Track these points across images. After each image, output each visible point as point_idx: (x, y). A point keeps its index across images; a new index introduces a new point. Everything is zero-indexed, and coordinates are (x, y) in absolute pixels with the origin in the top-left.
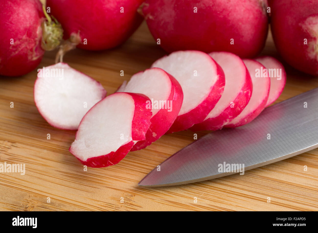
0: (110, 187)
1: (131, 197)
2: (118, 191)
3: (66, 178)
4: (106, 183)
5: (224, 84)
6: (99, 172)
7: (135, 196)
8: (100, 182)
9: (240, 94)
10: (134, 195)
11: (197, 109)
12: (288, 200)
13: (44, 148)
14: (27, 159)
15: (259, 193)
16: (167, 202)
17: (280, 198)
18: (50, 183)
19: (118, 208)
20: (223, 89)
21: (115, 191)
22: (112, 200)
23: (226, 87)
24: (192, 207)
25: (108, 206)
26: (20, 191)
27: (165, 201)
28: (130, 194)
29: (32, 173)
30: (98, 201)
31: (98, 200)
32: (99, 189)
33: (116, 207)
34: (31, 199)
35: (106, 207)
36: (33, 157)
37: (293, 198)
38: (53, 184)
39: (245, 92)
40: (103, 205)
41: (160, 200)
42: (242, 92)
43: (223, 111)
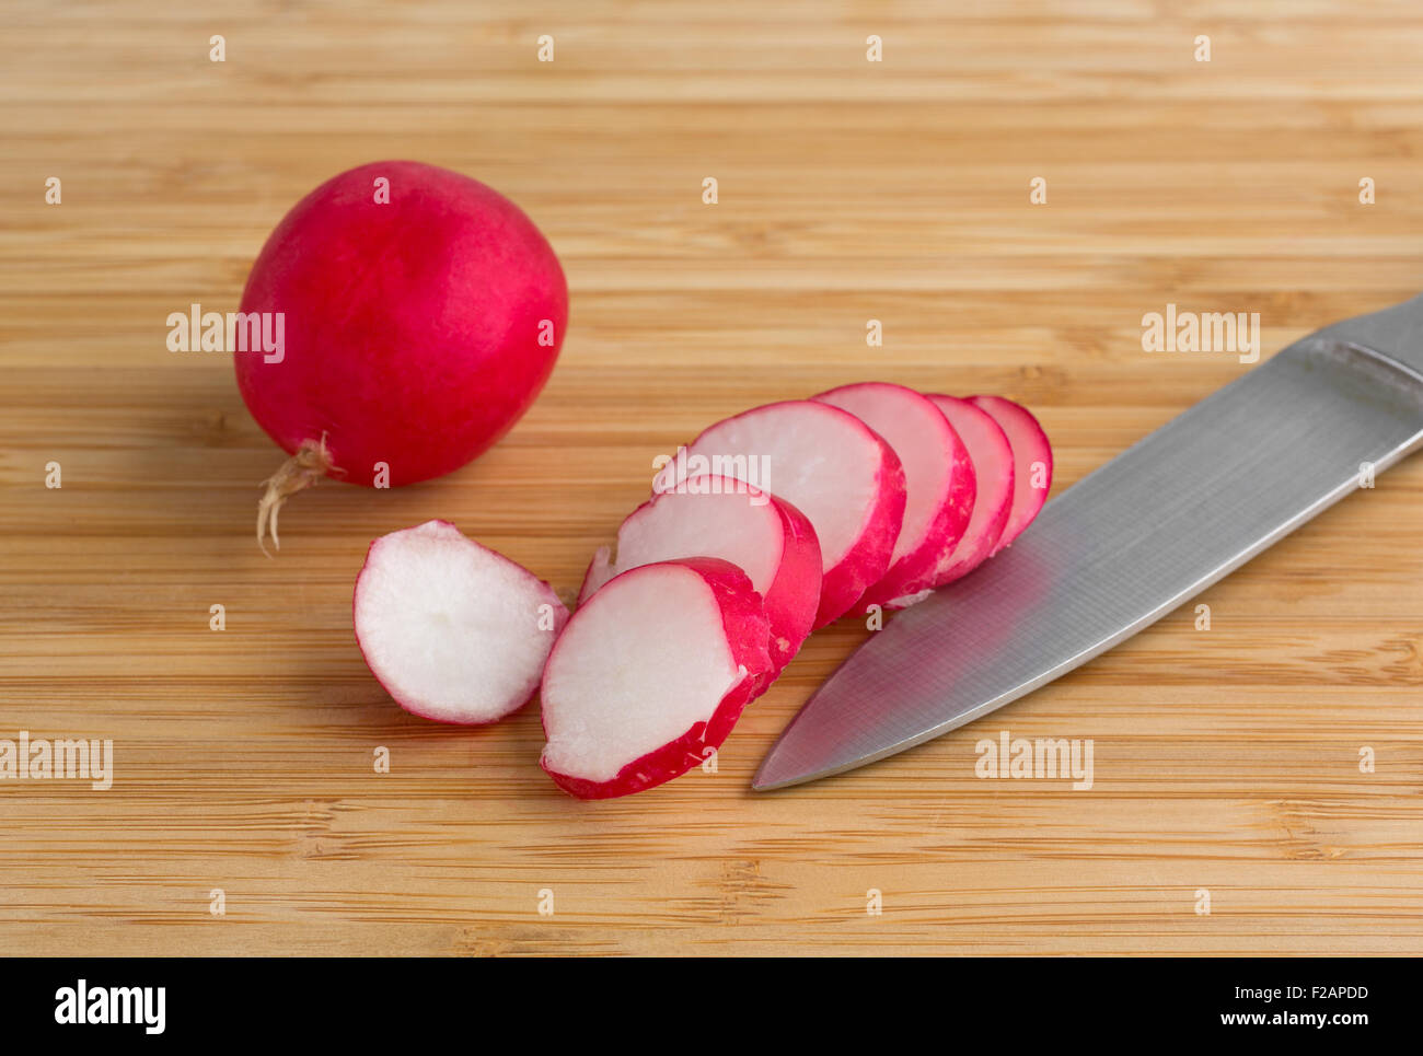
0: (678, 855)
1: (752, 869)
2: (706, 862)
7: (761, 863)
8: (644, 849)
10: (757, 863)
12: (1160, 781)
13: (435, 796)
14: (402, 837)
17: (1140, 781)
18: (507, 886)
19: (729, 904)
21: (699, 863)
22: (704, 888)
25: (698, 906)
26: (430, 926)
27: (846, 857)
28: (742, 862)
29: (438, 870)
30: (666, 900)
31: (663, 895)
32: (652, 870)
33: (723, 904)
34: (474, 940)
35: (694, 909)
36: (415, 828)
37: (1170, 773)
38: (514, 886)
40: (682, 906)
41: (831, 857)
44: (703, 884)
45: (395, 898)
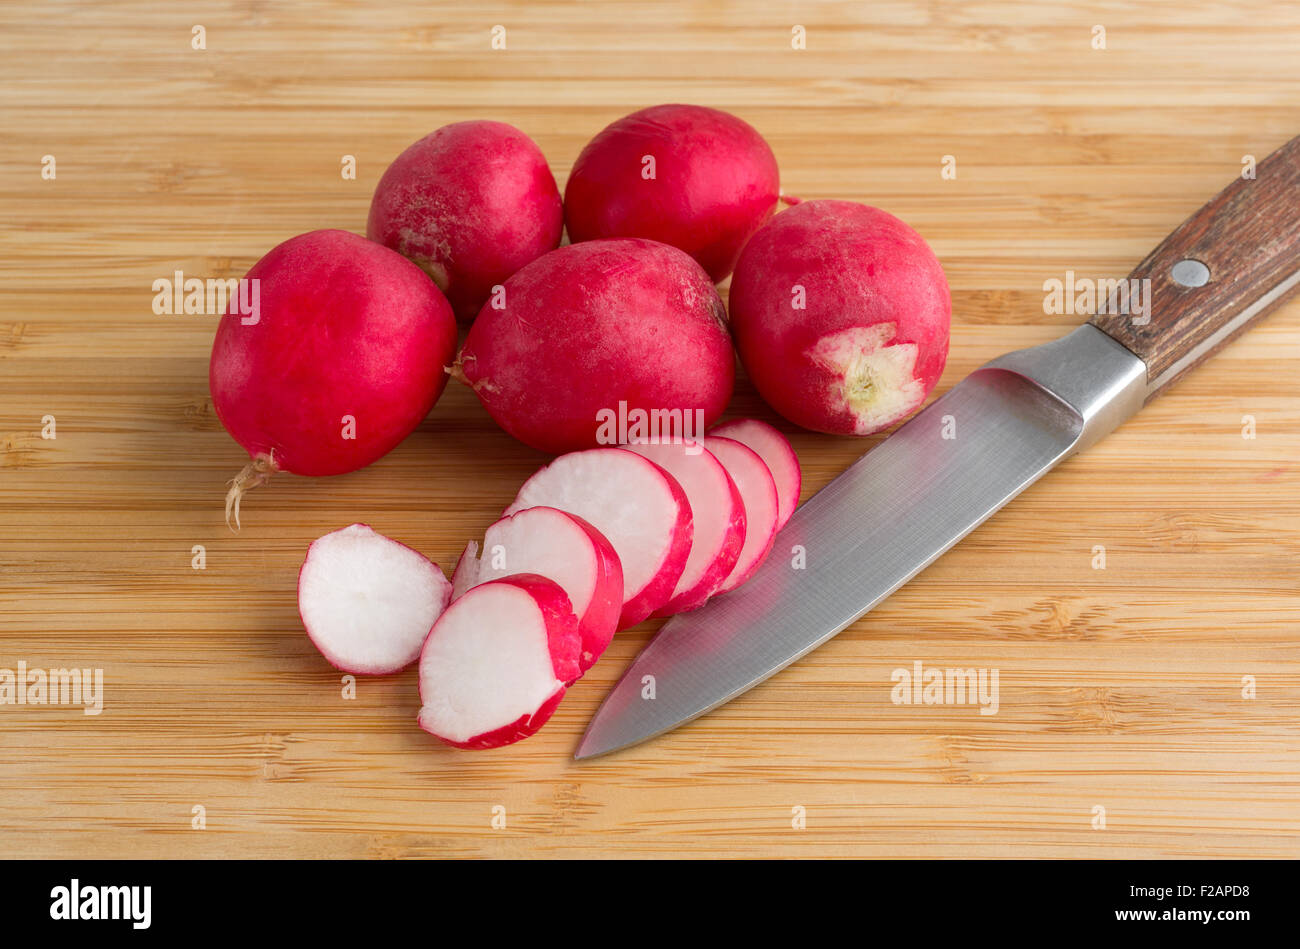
0: (525, 780)
3: (430, 783)
4: (513, 774)
5: (691, 516)
9: (729, 531)
10: (579, 785)
11: (656, 581)
14: (333, 764)
15: (808, 719)
16: (645, 782)
20: (692, 527)
22: (541, 807)
23: (695, 521)
24: (697, 780)
27: (640, 781)
28: (569, 785)
32: (507, 791)
33: (554, 818)
36: (343, 757)
38: (410, 803)
39: (737, 523)
41: (630, 781)
42: (731, 525)
43: (704, 573)
45: (328, 813)
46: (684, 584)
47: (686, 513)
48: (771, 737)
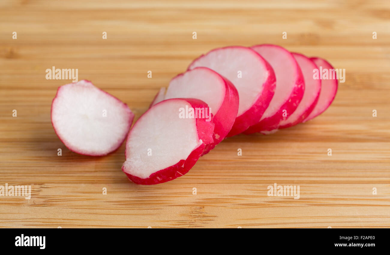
0: (172, 204)
1: (201, 209)
2: (184, 207)
3: (121, 206)
4: (167, 202)
5: (275, 80)
6: (153, 193)
7: (205, 207)
8: (160, 202)
9: (295, 88)
10: (203, 207)
11: (252, 109)
13: (80, 182)
14: (67, 198)
16: (240, 205)
18: (106, 216)
19: (192, 223)
20: (275, 85)
21: (181, 207)
22: (182, 217)
23: (278, 83)
25: (180, 223)
27: (237, 205)
28: (198, 207)
29: (80, 210)
30: (168, 221)
31: (166, 220)
32: (163, 210)
33: (190, 223)
35: (178, 225)
36: (72, 194)
38: (109, 216)
39: (300, 86)
40: (174, 224)
41: (232, 205)
42: (296, 86)
44: (183, 215)
45: (63, 221)
46: (268, 113)
47: (272, 78)
48: (308, 185)
